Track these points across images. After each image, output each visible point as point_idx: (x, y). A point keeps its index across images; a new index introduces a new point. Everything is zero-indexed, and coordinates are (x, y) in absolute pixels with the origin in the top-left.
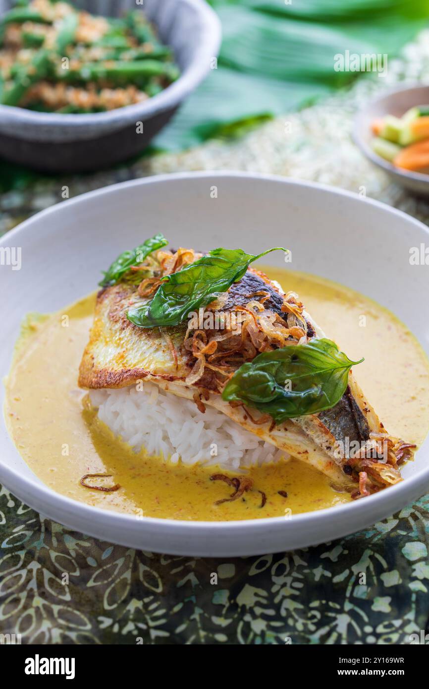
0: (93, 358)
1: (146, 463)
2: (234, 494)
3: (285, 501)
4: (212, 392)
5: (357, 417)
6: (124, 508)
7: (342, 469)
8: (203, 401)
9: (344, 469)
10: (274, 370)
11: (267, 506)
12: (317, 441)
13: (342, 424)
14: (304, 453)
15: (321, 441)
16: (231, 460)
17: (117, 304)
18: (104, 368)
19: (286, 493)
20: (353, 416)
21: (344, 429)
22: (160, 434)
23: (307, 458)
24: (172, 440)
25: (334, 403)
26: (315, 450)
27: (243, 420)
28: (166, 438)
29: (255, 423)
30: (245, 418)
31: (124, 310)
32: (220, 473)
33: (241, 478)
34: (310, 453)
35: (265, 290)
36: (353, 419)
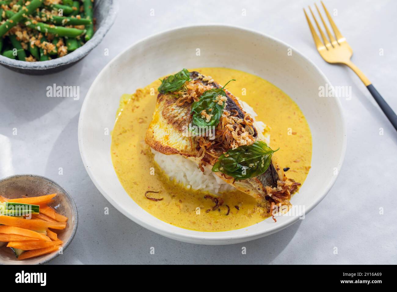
0: (153, 132)
1: (175, 186)
2: (215, 207)
3: (238, 212)
4: (207, 163)
5: (273, 173)
6: (164, 211)
7: (264, 198)
8: (203, 166)
9: (265, 198)
10: (236, 157)
11: (230, 215)
12: (254, 186)
13: (266, 177)
14: (247, 191)
15: (256, 186)
16: (215, 189)
17: (166, 108)
18: (158, 141)
19: (238, 207)
20: (272, 173)
21: (267, 179)
22: (182, 174)
23: (249, 194)
24: (188, 178)
25: (264, 172)
26: (253, 190)
27: (221, 176)
28: (185, 176)
29: (226, 178)
30: (222, 175)
31: (169, 113)
32: (209, 195)
33: (219, 199)
34: (250, 191)
35: (236, 109)
36: (271, 174)
